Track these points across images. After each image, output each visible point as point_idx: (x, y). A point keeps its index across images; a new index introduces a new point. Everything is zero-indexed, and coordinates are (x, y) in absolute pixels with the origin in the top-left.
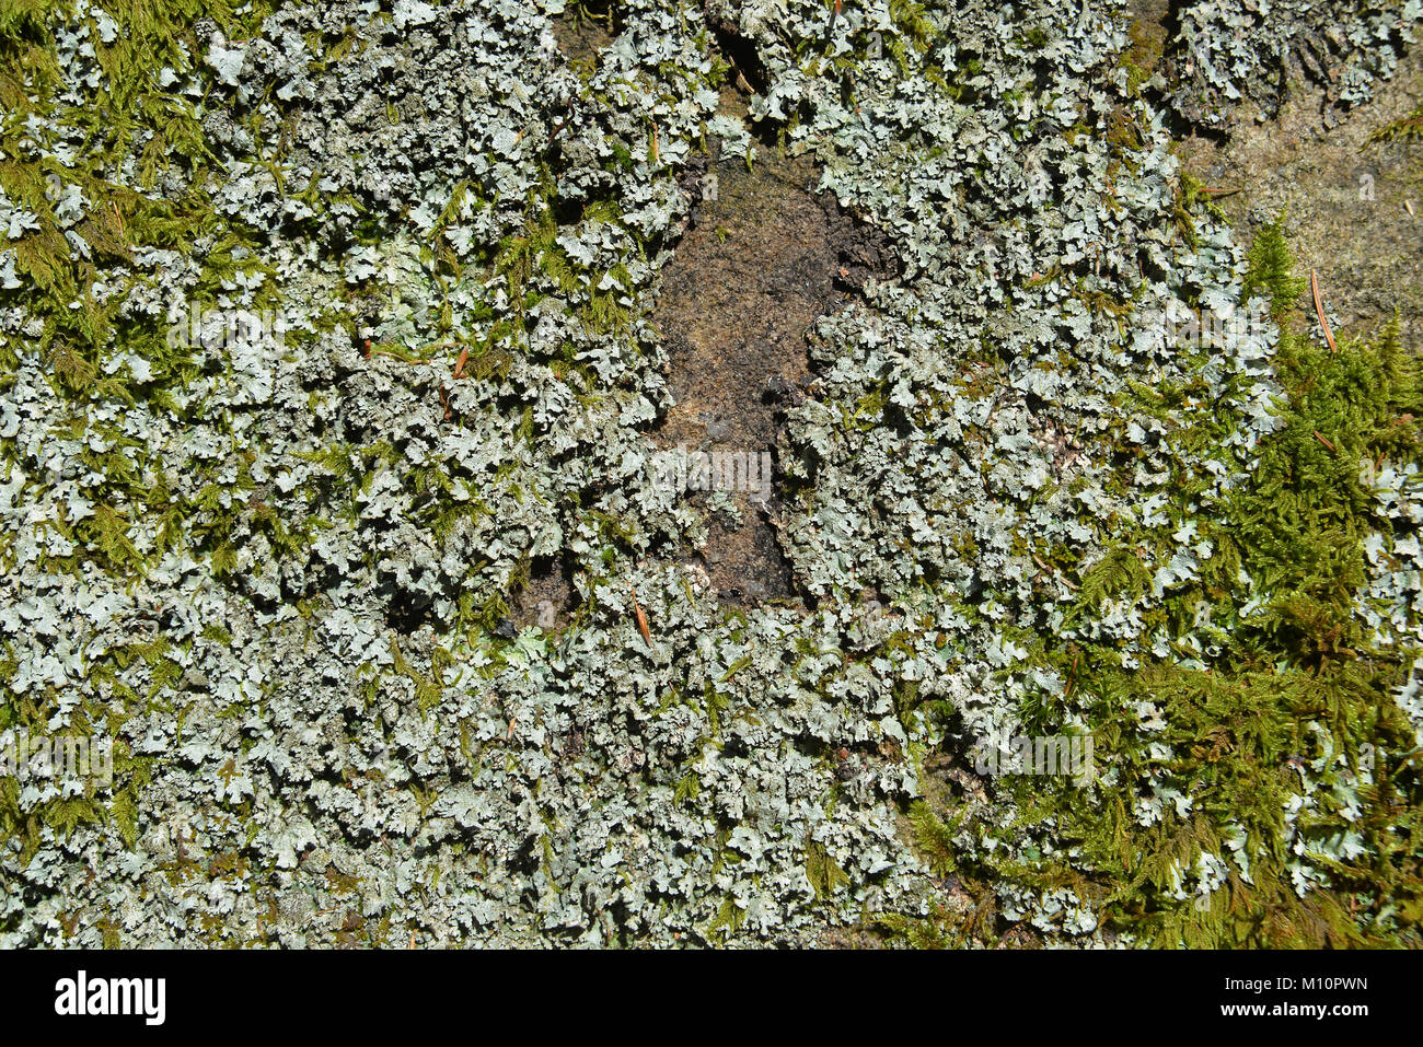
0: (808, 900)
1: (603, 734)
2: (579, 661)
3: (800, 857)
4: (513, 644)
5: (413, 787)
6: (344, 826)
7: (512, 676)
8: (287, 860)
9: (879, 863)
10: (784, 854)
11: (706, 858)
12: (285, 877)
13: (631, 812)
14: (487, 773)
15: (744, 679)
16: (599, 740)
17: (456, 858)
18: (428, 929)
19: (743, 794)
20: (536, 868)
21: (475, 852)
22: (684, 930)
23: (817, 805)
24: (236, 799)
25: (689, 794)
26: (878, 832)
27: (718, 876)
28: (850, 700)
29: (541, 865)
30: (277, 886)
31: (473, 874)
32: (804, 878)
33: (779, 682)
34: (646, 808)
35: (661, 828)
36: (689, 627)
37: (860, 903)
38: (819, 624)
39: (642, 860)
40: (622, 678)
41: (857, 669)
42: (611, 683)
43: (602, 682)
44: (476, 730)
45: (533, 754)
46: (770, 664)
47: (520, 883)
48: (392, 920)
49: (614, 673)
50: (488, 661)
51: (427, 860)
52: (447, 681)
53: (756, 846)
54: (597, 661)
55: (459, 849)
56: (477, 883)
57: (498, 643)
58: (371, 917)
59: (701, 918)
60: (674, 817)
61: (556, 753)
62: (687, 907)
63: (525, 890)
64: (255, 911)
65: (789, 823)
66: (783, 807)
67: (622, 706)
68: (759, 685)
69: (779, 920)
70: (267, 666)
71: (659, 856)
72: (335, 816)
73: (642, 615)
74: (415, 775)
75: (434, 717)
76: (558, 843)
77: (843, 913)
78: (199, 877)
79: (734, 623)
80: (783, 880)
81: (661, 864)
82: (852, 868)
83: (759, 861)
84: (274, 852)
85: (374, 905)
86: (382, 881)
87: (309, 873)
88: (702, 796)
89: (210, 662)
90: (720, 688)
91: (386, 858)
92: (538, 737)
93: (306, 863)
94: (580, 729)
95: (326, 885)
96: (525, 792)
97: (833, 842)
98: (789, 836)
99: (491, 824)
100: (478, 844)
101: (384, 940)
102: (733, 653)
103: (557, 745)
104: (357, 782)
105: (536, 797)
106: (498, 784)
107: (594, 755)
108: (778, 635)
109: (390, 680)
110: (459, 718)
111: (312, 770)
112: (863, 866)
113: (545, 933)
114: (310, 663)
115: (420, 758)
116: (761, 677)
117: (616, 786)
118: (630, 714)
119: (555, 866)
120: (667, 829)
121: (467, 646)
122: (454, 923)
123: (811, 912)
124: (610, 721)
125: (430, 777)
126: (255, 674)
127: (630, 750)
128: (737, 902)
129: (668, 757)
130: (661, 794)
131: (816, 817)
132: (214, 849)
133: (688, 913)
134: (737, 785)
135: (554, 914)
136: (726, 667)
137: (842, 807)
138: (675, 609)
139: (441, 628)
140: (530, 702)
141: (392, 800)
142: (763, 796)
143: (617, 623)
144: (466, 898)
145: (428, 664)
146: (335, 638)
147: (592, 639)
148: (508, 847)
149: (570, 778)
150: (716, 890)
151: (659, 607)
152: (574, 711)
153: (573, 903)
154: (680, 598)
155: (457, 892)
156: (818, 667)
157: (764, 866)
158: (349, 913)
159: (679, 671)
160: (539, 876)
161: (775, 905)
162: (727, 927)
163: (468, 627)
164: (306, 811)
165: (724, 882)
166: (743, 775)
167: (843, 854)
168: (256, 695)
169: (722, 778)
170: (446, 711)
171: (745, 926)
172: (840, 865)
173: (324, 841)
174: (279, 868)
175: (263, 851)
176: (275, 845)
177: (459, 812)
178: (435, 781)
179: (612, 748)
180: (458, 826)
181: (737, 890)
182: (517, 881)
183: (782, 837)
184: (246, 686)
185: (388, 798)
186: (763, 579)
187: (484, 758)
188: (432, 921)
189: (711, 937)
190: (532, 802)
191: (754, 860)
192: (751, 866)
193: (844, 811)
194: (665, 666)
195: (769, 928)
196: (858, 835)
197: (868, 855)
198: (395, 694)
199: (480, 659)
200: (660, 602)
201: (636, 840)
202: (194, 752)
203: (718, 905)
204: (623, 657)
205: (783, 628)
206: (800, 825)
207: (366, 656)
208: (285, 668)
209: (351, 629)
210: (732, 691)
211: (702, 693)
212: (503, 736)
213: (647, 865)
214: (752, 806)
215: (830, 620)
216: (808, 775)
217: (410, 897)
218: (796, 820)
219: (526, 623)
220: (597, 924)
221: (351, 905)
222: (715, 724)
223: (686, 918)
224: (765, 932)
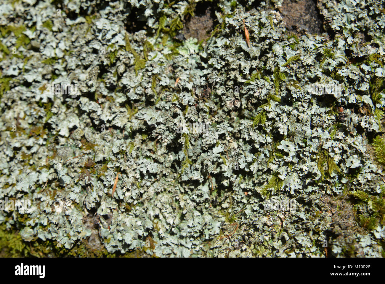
0: (317, 178)
1: (221, 90)
2: (214, 52)
3: (315, 157)
4: (183, 46)
5: (127, 106)
6: (92, 119)
7: (181, 59)
8: (64, 132)
9: (356, 164)
10: (307, 154)
11: (265, 155)
12: (62, 141)
13: (230, 129)
14: (163, 103)
15: (295, 67)
16: (219, 92)
17: (143, 141)
18: (124, 172)
19: (288, 124)
20: (181, 150)
21: (152, 139)
22: (250, 190)
23: (326, 132)
24: (45, 100)
25: (260, 122)
26: (358, 148)
27: (271, 165)
28: (348, 82)
29: (183, 149)
30: (58, 143)
31: (150, 150)
32: (316, 168)
33: (312, 70)
34: (238, 128)
35: (244, 139)
36: (270, 38)
37: (343, 184)
38: (335, 45)
39: (233, 153)
40: (234, 62)
41: (354, 68)
42: (228, 64)
43: (224, 63)
44: (160, 80)
45: (185, 93)
46: (309, 60)
47: (172, 157)
48: (108, 166)
49: (230, 59)
50: (170, 52)
51: (129, 140)
52: (149, 58)
53: (292, 149)
54: (222, 52)
55: (145, 137)
56: (152, 155)
57: (176, 44)
58: (98, 162)
59: (260, 184)
60: (251, 133)
61: (197, 95)
62: (254, 179)
63: (174, 161)
64: (46, 154)
65: (311, 139)
66: (309, 131)
67: (232, 75)
68: (302, 70)
69: (301, 187)
70: (69, 43)
71: (241, 152)
72: (89, 114)
73: (247, 32)
74: (128, 98)
75: (141, 74)
76: (193, 140)
77: (334, 188)
78: (24, 136)
79: (292, 40)
80: (304, 167)
81: (242, 156)
82: (342, 165)
83: (293, 157)
84: (59, 128)
85: (100, 157)
86: (107, 148)
87: (74, 140)
88: (267, 124)
89: (42, 36)
90: (282, 69)
91: (110, 138)
92: (190, 86)
93: (73, 135)
94: (210, 85)
95: (80, 145)
96: (179, 112)
97: (333, 151)
98: (310, 146)
99: (162, 126)
100: (154, 135)
101: (103, 175)
102: (291, 54)
103: (198, 92)
104: (101, 100)
105: (184, 115)
106: (168, 108)
107: (216, 100)
108: (313, 48)
109: (123, 53)
110: (153, 74)
111: (81, 91)
112: (347, 165)
113: (181, 183)
114: (88, 43)
115: (132, 90)
116: (303, 66)
117: (224, 116)
118: (235, 80)
119: (190, 151)
120: (247, 139)
121: (161, 45)
122: (138, 172)
123: (317, 186)
124: (225, 84)
125: (136, 101)
126: (62, 46)
127: (233, 99)
128: (279, 176)
129: (252, 104)
130: (246, 123)
131: (325, 137)
132: (32, 124)
133: (253, 182)
134: (285, 119)
135: (187, 174)
136: (286, 60)
137: (340, 133)
138: (264, 30)
139: (150, 34)
140: (187, 72)
141: (116, 110)
142: (299, 125)
143: (234, 36)
144: (145, 160)
145: (142, 48)
146: (100, 31)
147: (221, 42)
148: (168, 138)
149: (202, 109)
150: (269, 171)
151: (256, 29)
152: (208, 76)
153: (197, 170)
154: (267, 25)
155: (141, 157)
156: (334, 63)
157: (295, 160)
158: (89, 159)
159: (262, 63)
160: (182, 155)
161: (299, 180)
162: (273, 189)
163: (162, 35)
164: (77, 112)
165: (274, 167)
166: (289, 114)
167: (337, 158)
168: (60, 55)
169: (278, 115)
170: (147, 71)
171: (282, 189)
172: (336, 163)
173: (83, 126)
174: (60, 136)
175: (54, 126)
176: (60, 125)
177: (147, 118)
178: (138, 104)
179: (224, 97)
180: (145, 123)
181: (280, 170)
182: (171, 156)
183: (306, 146)
184: (57, 51)
185: (114, 109)
186: (308, 25)
187: (162, 96)
188: (127, 168)
189: (263, 194)
190: (183, 118)
191: (290, 156)
192: (289, 159)
193: (341, 135)
194: (255, 58)
195: (295, 191)
196: (346, 148)
197: (351, 159)
198: (124, 60)
199: (167, 51)
200: (256, 27)
201: (231, 144)
202: (30, 78)
203: (269, 178)
204: (235, 52)
205: (317, 45)
206: (317, 140)
207: (113, 41)
208: (76, 44)
209: (108, 27)
210: (288, 72)
211: (272, 73)
212: (173, 86)
213: (235, 155)
214: (292, 129)
215: (341, 43)
216: (324, 116)
217: (119, 156)
218: (314, 138)
219: (190, 36)
220: (207, 184)
221: (91, 156)
222: (278, 89)
223: (252, 184)
224: (292, 193)
